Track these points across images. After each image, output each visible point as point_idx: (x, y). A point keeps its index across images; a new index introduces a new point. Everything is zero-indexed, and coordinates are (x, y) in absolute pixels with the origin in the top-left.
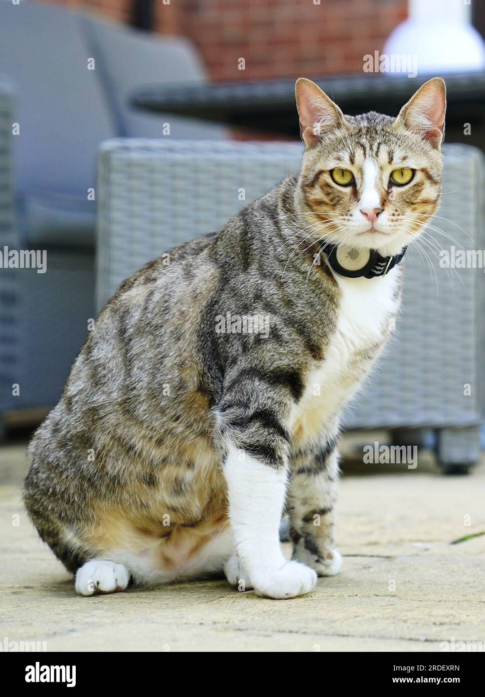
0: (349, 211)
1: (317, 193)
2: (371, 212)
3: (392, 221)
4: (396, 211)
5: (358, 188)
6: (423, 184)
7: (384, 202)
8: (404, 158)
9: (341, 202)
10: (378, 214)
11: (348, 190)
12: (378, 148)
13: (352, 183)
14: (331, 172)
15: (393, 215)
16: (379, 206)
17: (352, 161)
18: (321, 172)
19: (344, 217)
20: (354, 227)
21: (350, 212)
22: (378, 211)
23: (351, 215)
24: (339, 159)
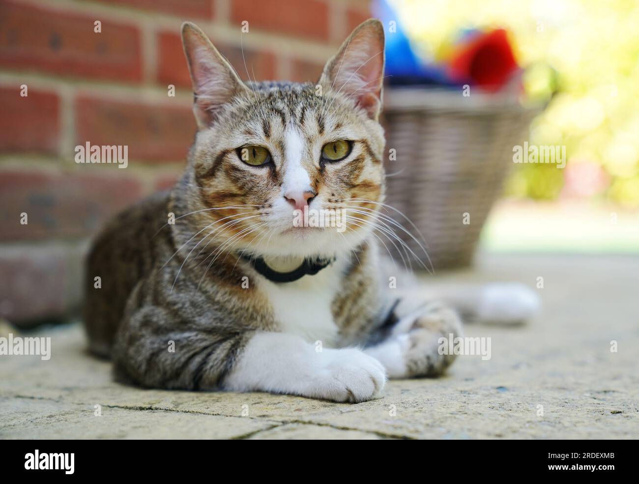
0: (266, 201)
1: (220, 183)
2: (299, 197)
3: (329, 209)
4: (333, 195)
5: (278, 168)
6: (363, 159)
7: (316, 184)
8: (338, 126)
9: (255, 189)
10: (309, 200)
11: (264, 172)
12: (303, 114)
13: (270, 163)
14: (239, 151)
15: (330, 201)
16: (310, 189)
17: (267, 133)
18: (225, 153)
19: (261, 211)
20: (276, 221)
21: (269, 202)
22: (310, 195)
23: (270, 206)
24: (249, 132)
